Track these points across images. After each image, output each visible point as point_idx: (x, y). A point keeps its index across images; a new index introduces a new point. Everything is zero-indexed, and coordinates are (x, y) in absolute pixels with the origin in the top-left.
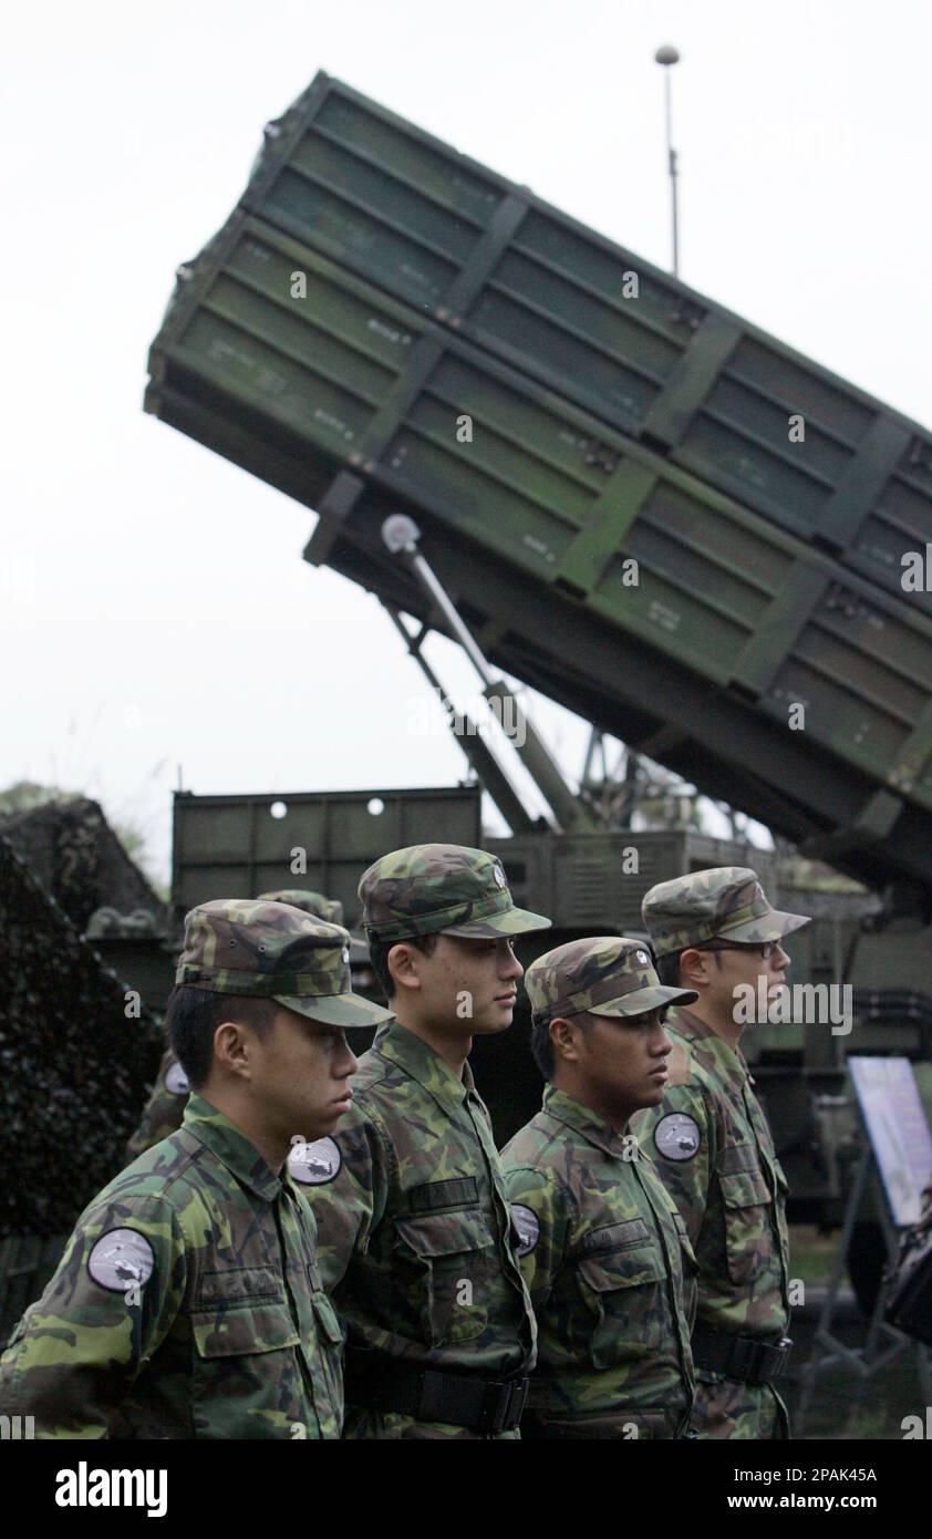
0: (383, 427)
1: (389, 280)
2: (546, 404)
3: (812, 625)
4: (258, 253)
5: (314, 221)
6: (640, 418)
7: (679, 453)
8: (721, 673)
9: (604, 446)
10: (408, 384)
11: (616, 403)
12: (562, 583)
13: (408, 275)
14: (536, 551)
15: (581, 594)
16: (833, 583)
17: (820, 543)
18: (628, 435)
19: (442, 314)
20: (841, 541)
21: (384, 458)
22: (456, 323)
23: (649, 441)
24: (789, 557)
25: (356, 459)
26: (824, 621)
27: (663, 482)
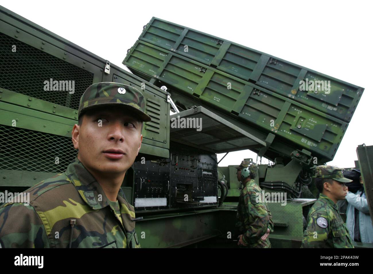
0: (161, 70)
1: (164, 46)
2: (191, 62)
3: (250, 98)
4: (142, 46)
5: (152, 40)
6: (211, 62)
7: (218, 67)
8: (230, 110)
9: (203, 68)
10: (165, 63)
11: (206, 60)
12: (195, 94)
13: (167, 45)
14: (190, 89)
15: (198, 96)
16: (254, 89)
17: (250, 81)
18: (208, 65)
19: (172, 50)
20: (255, 79)
21: (160, 76)
22: (174, 51)
23: (212, 66)
24: (244, 84)
25: (155, 76)
26: (253, 96)
27: (215, 73)
